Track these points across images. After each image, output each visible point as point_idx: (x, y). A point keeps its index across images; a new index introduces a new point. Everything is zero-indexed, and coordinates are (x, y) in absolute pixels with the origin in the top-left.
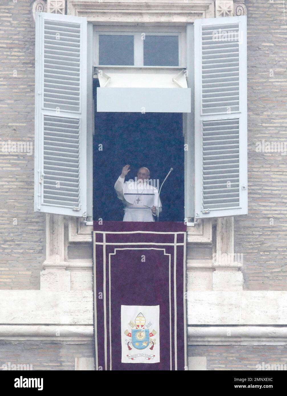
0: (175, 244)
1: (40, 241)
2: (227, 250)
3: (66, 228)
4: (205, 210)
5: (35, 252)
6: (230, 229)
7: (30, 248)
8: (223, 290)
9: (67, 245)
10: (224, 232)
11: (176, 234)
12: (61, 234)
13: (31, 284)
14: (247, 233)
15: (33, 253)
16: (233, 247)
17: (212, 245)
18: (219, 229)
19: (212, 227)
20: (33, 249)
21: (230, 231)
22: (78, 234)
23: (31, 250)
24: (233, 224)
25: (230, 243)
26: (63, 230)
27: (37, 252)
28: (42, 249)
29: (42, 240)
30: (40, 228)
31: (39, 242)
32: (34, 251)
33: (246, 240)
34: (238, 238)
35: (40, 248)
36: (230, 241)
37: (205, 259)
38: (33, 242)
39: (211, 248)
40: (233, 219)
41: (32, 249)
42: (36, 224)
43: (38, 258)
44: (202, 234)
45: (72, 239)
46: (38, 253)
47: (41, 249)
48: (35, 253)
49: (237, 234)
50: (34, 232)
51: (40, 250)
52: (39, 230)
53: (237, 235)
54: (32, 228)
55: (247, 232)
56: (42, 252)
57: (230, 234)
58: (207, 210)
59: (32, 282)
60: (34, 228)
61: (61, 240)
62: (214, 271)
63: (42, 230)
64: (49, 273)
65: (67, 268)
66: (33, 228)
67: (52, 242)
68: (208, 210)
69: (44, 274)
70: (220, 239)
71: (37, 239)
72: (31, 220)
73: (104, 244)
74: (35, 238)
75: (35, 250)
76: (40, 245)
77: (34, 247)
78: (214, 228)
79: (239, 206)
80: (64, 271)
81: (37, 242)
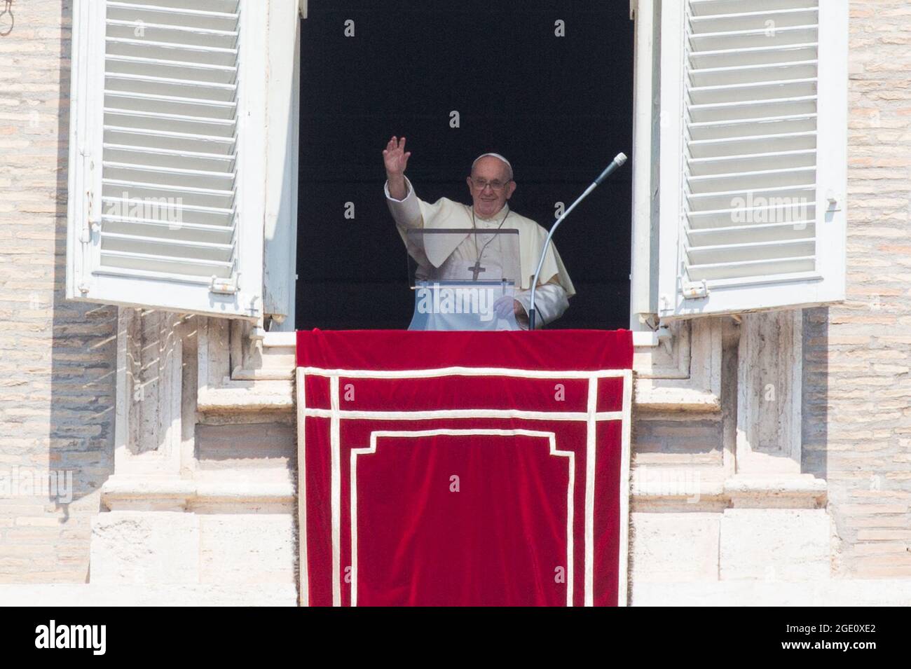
0: (592, 417)
1: (96, 405)
2: (777, 432)
3: (190, 355)
4: (693, 284)
5: (77, 448)
6: (789, 354)
7: (58, 430)
8: (756, 578)
9: (193, 419)
10: (767, 367)
11: (592, 377)
12: (172, 381)
13: (61, 563)
14: (850, 370)
15: (68, 451)
16: (798, 419)
17: (723, 414)
18: (746, 354)
19: (720, 350)
20: (69, 434)
21: (789, 362)
22: (231, 379)
23: (60, 440)
24: (798, 337)
25: (788, 406)
26: (178, 363)
27: (83, 443)
28: (103, 435)
29: (102, 401)
30: (97, 359)
31: (92, 408)
32: (72, 440)
33: (846, 395)
34: (818, 388)
35: (97, 430)
36: (789, 397)
37: (697, 464)
38: (69, 409)
39: (720, 425)
40: (801, 318)
41: (64, 434)
42: (80, 343)
43: (85, 469)
44: (686, 374)
45: (209, 396)
46: (88, 450)
47: (97, 434)
48: (76, 451)
49: (815, 374)
50: (75, 373)
51: (94, 438)
52: (92, 367)
53: (814, 377)
54: (67, 359)
55: (853, 366)
56: (102, 445)
57: (789, 374)
58: (700, 284)
59: (61, 555)
60: (75, 358)
61: (171, 400)
62: (728, 507)
63: (105, 366)
64: (124, 522)
65: (190, 504)
66: (73, 359)
67: (138, 409)
68: (702, 286)
69: (104, 524)
70: (750, 391)
71: (84, 400)
72: (65, 329)
73: (335, 415)
74: (78, 396)
75: (76, 440)
76: (95, 422)
77: (72, 427)
78: (731, 352)
79: (814, 270)
80: (181, 516)
81: (86, 409)
